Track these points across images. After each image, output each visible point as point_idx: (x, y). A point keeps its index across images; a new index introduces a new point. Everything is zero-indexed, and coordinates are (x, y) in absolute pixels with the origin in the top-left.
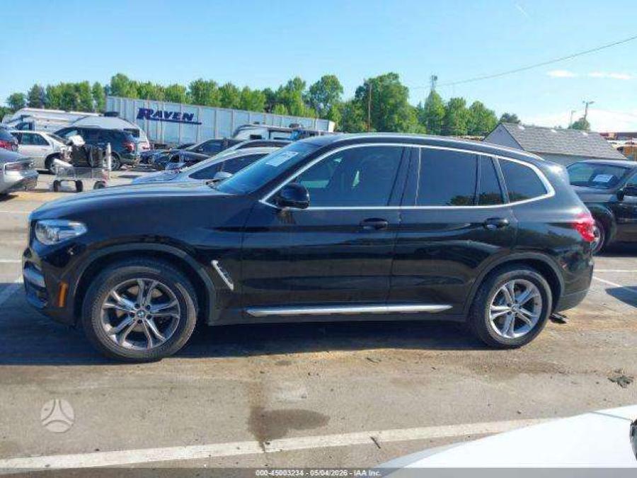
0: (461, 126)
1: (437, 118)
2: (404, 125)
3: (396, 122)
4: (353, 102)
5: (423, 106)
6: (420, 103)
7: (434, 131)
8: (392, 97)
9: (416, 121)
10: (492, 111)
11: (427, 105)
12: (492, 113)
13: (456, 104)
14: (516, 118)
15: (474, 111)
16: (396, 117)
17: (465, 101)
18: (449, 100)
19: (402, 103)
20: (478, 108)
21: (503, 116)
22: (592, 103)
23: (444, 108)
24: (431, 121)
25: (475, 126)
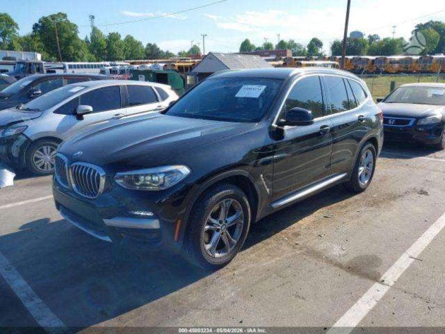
0: (120, 52)
1: (101, 48)
2: (80, 54)
3: (73, 52)
4: (32, 36)
5: (89, 39)
6: (87, 37)
7: (102, 58)
8: (65, 32)
9: (87, 51)
10: (139, 42)
11: (92, 38)
12: (140, 43)
13: (114, 37)
14: (156, 46)
15: (128, 42)
16: (71, 47)
17: (120, 35)
18: (108, 35)
19: (74, 37)
20: (129, 39)
21: (147, 45)
22: (206, 35)
23: (105, 40)
24: (99, 50)
25: (130, 53)
